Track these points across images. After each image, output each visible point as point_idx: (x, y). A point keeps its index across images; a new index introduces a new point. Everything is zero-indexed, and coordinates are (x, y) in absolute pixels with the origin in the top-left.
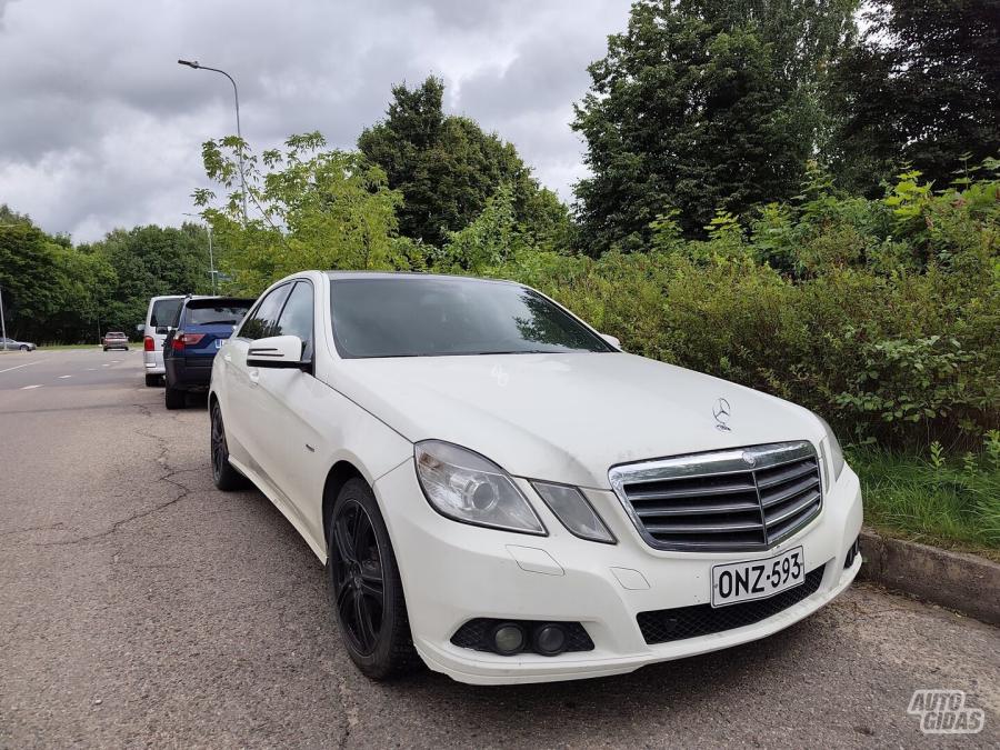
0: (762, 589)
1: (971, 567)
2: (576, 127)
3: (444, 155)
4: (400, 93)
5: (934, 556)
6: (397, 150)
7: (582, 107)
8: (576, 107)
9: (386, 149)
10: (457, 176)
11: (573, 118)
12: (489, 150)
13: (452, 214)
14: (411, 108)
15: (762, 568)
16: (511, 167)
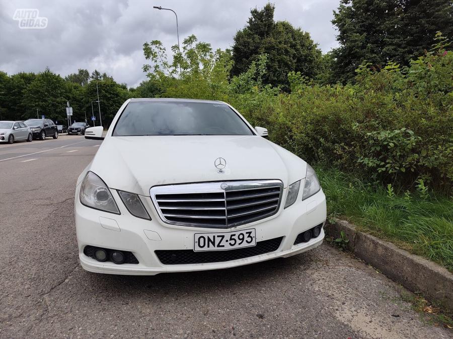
0: (223, 246)
1: (386, 249)
2: (334, 22)
3: (273, 40)
4: (254, 12)
5: (373, 241)
6: (251, 40)
7: (337, 12)
8: (334, 12)
9: (246, 39)
10: (278, 50)
11: (333, 18)
12: (296, 36)
13: (275, 69)
14: (259, 19)
15: (223, 237)
16: (307, 44)
